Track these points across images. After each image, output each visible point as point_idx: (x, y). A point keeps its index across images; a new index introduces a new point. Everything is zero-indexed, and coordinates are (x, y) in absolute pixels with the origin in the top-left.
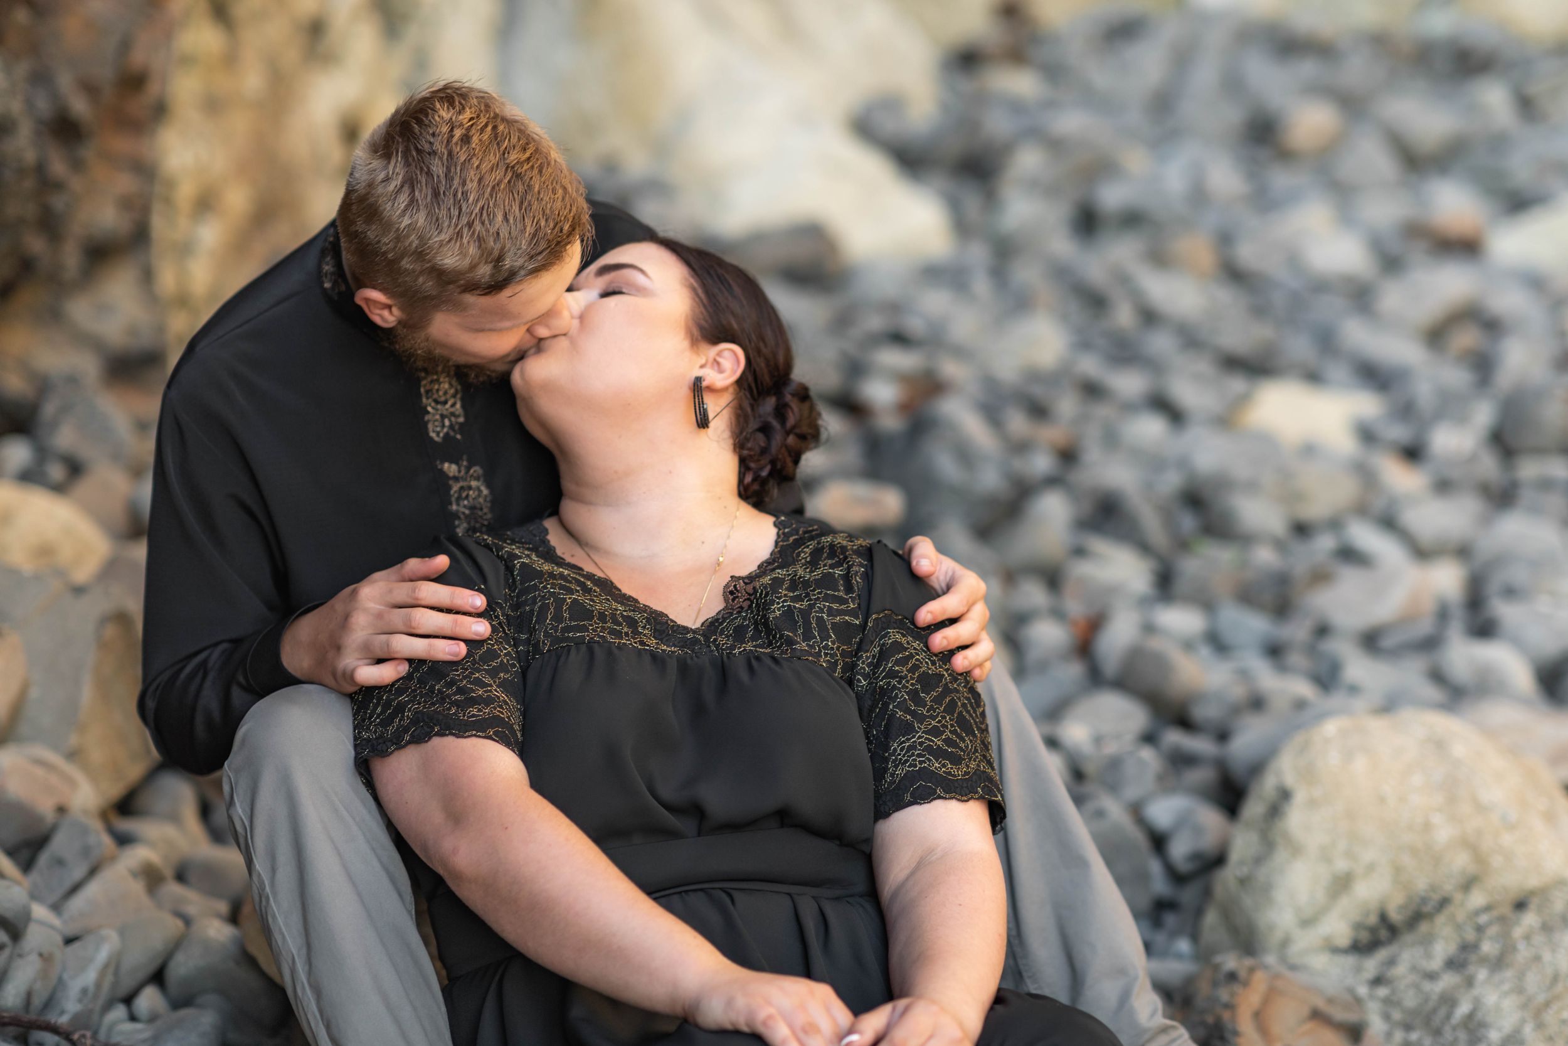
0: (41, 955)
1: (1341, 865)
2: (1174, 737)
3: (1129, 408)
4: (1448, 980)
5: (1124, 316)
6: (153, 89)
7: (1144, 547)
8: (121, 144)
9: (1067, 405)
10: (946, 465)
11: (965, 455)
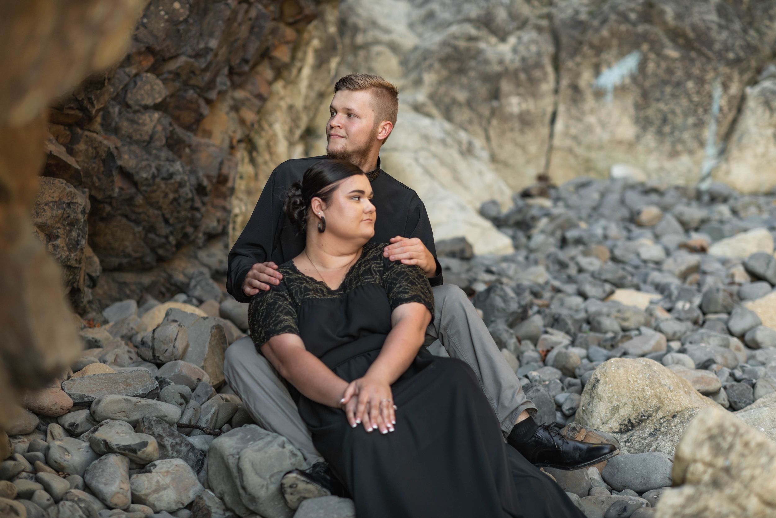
0: (194, 409)
1: (615, 403)
2: (569, 379)
3: (569, 295)
4: (650, 439)
5: (572, 270)
6: (230, 184)
7: (568, 333)
8: (219, 202)
9: (547, 295)
10: (499, 302)
11: (505, 299)
